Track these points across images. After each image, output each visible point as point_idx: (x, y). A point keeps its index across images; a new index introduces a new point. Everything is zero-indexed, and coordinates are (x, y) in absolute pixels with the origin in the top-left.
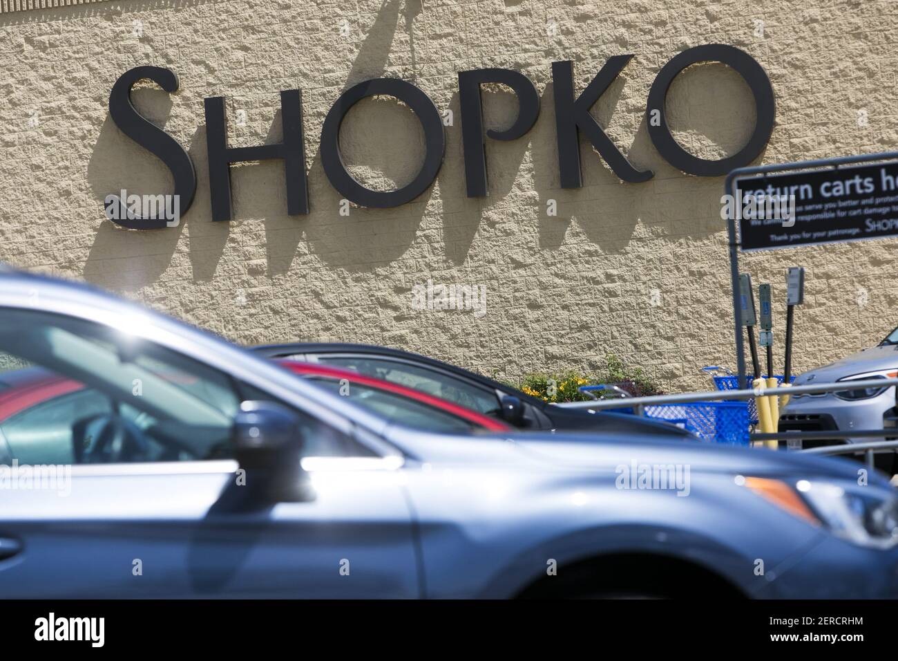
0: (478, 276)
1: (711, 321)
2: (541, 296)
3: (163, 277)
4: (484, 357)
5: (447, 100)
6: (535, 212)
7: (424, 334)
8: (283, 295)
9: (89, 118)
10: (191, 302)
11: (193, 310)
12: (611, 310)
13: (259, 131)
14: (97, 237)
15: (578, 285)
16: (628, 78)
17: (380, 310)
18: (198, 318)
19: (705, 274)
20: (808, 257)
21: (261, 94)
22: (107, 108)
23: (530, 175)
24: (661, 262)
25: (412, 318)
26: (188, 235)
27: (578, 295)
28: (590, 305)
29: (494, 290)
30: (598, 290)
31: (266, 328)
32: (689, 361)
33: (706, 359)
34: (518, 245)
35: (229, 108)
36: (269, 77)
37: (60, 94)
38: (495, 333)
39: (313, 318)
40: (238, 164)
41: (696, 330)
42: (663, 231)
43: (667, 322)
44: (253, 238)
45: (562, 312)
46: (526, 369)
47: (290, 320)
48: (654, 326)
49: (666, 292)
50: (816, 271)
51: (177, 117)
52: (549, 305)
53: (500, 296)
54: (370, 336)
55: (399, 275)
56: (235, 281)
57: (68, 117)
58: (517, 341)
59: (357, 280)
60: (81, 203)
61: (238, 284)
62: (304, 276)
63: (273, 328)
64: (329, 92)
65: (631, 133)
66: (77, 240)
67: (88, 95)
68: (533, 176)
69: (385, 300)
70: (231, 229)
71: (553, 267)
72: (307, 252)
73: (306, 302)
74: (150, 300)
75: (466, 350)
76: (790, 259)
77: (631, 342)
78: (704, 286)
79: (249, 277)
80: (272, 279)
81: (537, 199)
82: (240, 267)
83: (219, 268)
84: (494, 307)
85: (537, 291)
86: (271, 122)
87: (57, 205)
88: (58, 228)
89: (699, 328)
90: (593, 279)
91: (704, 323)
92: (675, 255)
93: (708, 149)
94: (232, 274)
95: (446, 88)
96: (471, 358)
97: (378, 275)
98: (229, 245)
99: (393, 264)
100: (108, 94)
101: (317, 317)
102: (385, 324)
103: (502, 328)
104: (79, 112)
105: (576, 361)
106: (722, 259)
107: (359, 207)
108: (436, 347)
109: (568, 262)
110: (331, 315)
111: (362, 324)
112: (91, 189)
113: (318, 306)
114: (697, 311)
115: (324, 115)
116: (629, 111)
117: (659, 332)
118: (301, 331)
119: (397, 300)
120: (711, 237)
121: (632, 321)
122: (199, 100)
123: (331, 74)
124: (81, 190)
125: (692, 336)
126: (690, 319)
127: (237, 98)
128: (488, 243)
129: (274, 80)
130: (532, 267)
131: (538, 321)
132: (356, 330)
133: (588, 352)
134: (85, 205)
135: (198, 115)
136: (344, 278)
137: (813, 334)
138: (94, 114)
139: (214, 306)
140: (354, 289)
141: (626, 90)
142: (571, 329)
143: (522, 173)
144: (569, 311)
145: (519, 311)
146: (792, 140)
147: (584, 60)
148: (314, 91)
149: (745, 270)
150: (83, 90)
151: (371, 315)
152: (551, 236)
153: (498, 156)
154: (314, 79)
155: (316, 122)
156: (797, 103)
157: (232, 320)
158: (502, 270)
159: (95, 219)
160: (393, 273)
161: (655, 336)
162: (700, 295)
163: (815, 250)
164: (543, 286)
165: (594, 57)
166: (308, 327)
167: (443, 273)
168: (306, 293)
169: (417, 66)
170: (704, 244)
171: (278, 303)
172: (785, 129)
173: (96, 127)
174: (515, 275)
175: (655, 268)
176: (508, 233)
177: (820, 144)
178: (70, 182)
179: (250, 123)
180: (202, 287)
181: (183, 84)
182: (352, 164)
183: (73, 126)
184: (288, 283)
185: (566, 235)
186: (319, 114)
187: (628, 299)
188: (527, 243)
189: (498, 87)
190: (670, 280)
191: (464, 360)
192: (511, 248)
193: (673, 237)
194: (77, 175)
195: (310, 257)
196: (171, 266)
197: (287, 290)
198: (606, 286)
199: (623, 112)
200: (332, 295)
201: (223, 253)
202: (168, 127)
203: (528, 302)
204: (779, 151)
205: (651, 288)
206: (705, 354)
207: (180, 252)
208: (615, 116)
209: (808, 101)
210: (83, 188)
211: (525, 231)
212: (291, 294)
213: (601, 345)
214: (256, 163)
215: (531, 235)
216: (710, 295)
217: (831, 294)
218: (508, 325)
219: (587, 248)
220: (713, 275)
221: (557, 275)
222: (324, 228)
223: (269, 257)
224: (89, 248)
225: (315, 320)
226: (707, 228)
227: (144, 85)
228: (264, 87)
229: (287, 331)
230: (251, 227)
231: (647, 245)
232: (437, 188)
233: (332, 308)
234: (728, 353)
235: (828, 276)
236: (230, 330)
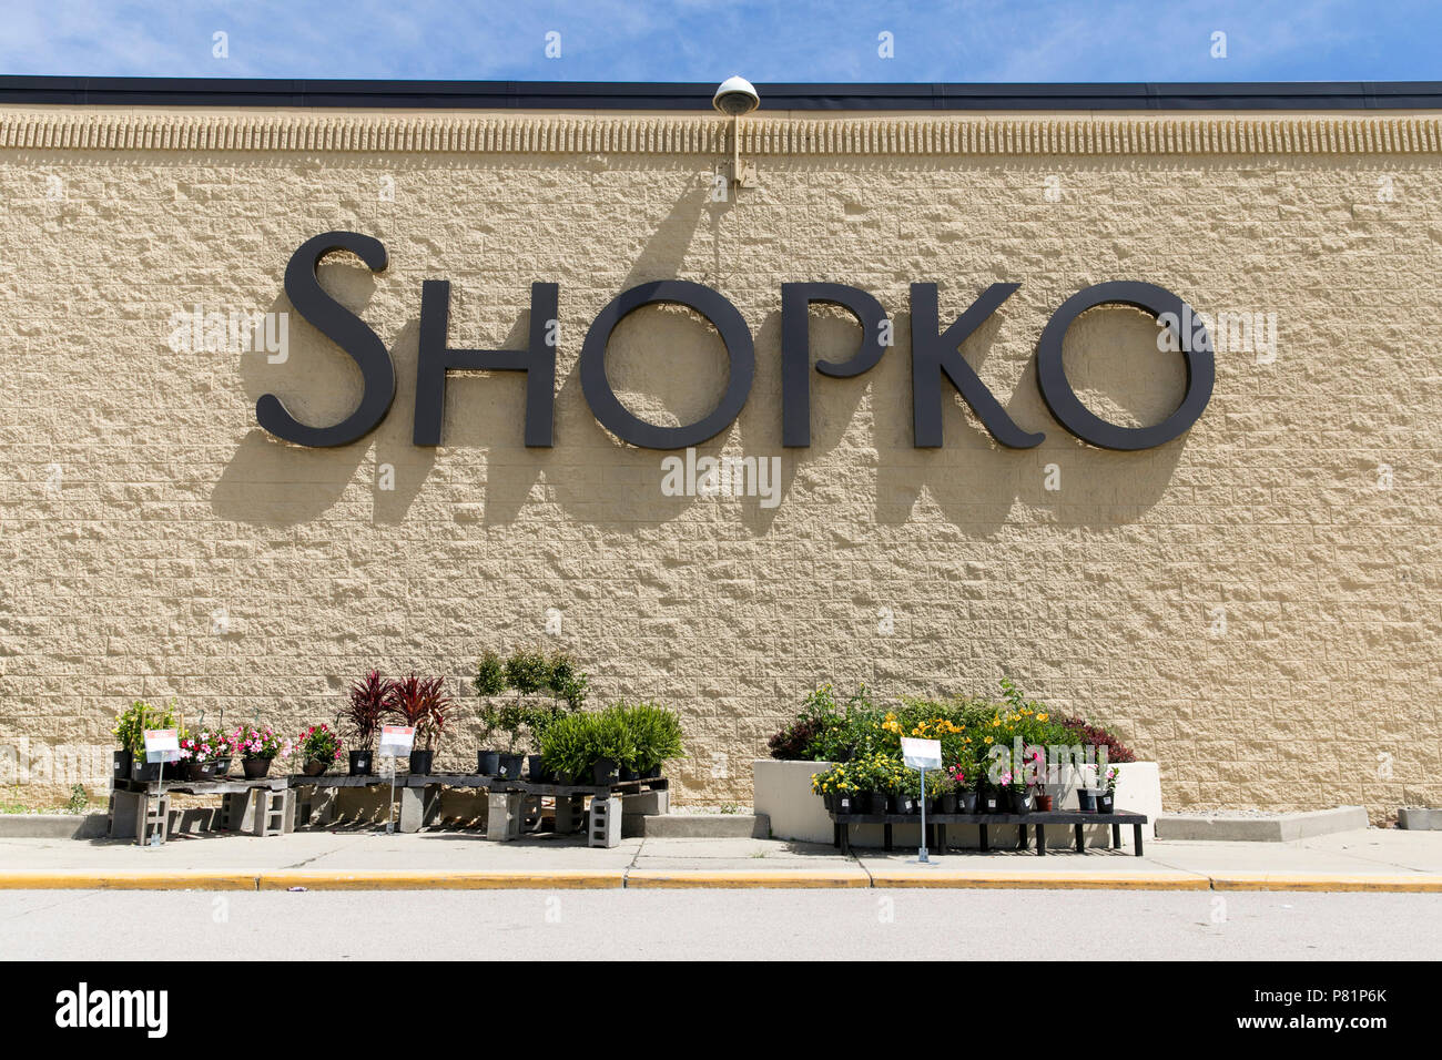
0: (786, 553)
1: (1115, 645)
2: (873, 589)
3: (328, 514)
4: (786, 666)
5: (758, 321)
6: (871, 475)
7: (702, 626)
8: (501, 554)
9: (253, 294)
10: (364, 552)
11: (364, 563)
12: (973, 616)
13: (494, 335)
14: (239, 452)
15: (926, 579)
16: (1006, 317)
17: (640, 587)
18: (371, 576)
19: (1108, 580)
20: (1252, 570)
21: (503, 288)
22: (282, 284)
23: (866, 427)
24: (1045, 558)
25: (685, 603)
26: (374, 461)
27: (926, 591)
28: (942, 607)
29: (807, 574)
30: (955, 589)
31: (471, 597)
32: (1083, 698)
33: (1108, 697)
34: (845, 517)
35: (454, 300)
36: (516, 268)
37: (216, 259)
38: (804, 634)
39: (541, 590)
40: (459, 374)
41: (1094, 655)
42: (1049, 516)
43: (1052, 640)
44: (467, 474)
45: (901, 613)
46: (845, 688)
47: (506, 591)
48: (1033, 645)
49: (1052, 599)
50: (1265, 589)
51: (379, 305)
52: (884, 603)
53: (815, 584)
54: (621, 623)
55: (673, 542)
56: (433, 529)
57: (223, 290)
58: (835, 648)
59: (611, 543)
60: (222, 402)
61: (437, 533)
62: (535, 532)
63: (481, 598)
64: (596, 294)
65: (1008, 385)
66: (208, 451)
67: (256, 264)
68: (870, 429)
69: (649, 574)
70: (437, 459)
71: (892, 551)
72: (543, 499)
73: (534, 567)
74: (303, 544)
75: (760, 653)
76: (1227, 571)
77: (999, 664)
78: (1106, 595)
79: (455, 525)
80: (488, 532)
81: (876, 458)
82: (443, 511)
83: (412, 510)
84: (804, 598)
85: (868, 582)
86: (512, 325)
87: (187, 402)
88: (183, 433)
89: (1098, 653)
90: (949, 572)
91: (1105, 647)
92: (1065, 549)
93: (1113, 415)
94: (431, 518)
95: (758, 306)
96: (766, 665)
97: (642, 540)
98: (431, 479)
99: (664, 526)
100: (285, 267)
101: (548, 589)
102: (645, 607)
103: (814, 627)
104: (240, 285)
105: (918, 684)
106: (1131, 561)
107: (624, 446)
108: (718, 646)
109: (913, 545)
110: (568, 588)
111: (613, 605)
112: (240, 386)
113: (551, 574)
114: (1096, 630)
115: (587, 325)
116: (1007, 358)
117: (1040, 653)
118: (522, 606)
119: (666, 576)
120: (1115, 530)
121: (1002, 634)
122: (414, 286)
123: (603, 273)
124: (226, 386)
125: (1087, 663)
126: (1084, 638)
127: (468, 290)
128: (802, 511)
129: (522, 273)
130: (863, 548)
131: (868, 622)
132: (603, 612)
133: (937, 672)
134: (228, 406)
135: (409, 306)
136: (593, 538)
137: (1260, 676)
138: (261, 290)
139: (398, 561)
140: (606, 555)
141: (1003, 331)
142: (914, 637)
143: (857, 423)
144: (912, 613)
145: (841, 606)
146: (1228, 415)
147: (947, 288)
148: (576, 291)
149: (1163, 580)
150: (251, 258)
151: (626, 593)
152: (892, 511)
153: (825, 398)
154: (578, 277)
155: (574, 331)
156: (1235, 368)
157: (421, 583)
158: (820, 549)
159: (241, 426)
160: (664, 539)
161: (1035, 658)
162: (1100, 608)
163: (1263, 561)
164: (877, 576)
165: (961, 286)
166: (533, 603)
167: (736, 544)
168: (535, 554)
169: (722, 275)
170: (1107, 539)
171: (493, 565)
172: (1220, 401)
173: (260, 306)
174: (837, 557)
175: (1038, 565)
176: (831, 500)
177: (1267, 423)
178: (212, 374)
179: (482, 324)
180: (384, 534)
181: (394, 264)
182: (619, 389)
183: (228, 302)
184: (511, 538)
185: (913, 510)
186: (581, 322)
187: (997, 604)
188: (858, 515)
189: (830, 311)
190: (1058, 583)
191: (757, 667)
192: (835, 521)
193: (1064, 524)
194: (223, 366)
195: (546, 506)
196: (343, 500)
197: (508, 548)
198: (966, 583)
199: (998, 358)
200: (572, 562)
201: (420, 490)
202: (365, 316)
203: (854, 595)
204: (1210, 427)
205: (1030, 591)
206: (1107, 690)
207: (358, 482)
208: (987, 363)
209: (1251, 367)
210: (229, 383)
211: (856, 499)
212: (514, 555)
213: (956, 664)
214: (485, 375)
215: (866, 506)
216: (1115, 609)
217: (1287, 622)
218: (823, 624)
219: (942, 529)
220: (1119, 582)
221: (897, 562)
222: (570, 469)
223: (488, 502)
224: (224, 464)
225: (545, 594)
226: (1110, 519)
227: (338, 260)
228: (506, 280)
229: (501, 604)
230: (466, 458)
231: (1026, 533)
232: (736, 431)
233: (572, 578)
234: (1139, 692)
235: (1282, 598)
236: (416, 596)
